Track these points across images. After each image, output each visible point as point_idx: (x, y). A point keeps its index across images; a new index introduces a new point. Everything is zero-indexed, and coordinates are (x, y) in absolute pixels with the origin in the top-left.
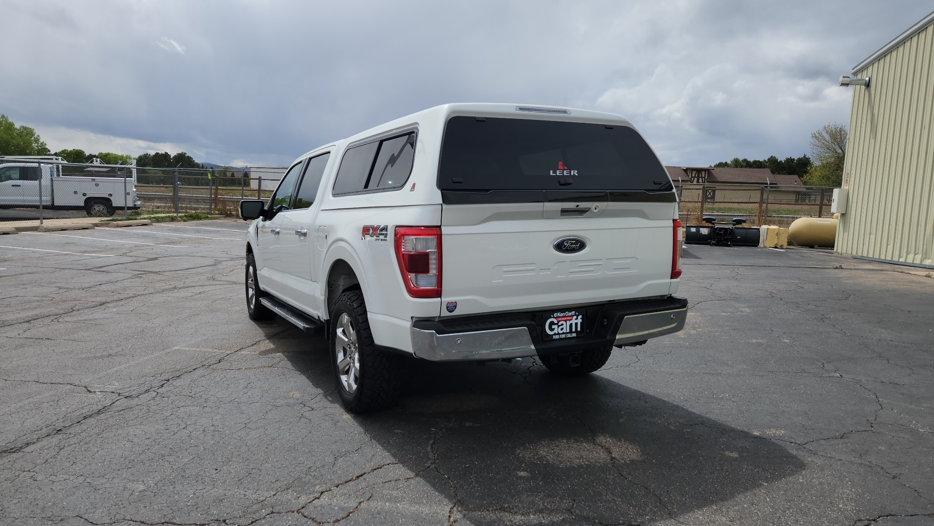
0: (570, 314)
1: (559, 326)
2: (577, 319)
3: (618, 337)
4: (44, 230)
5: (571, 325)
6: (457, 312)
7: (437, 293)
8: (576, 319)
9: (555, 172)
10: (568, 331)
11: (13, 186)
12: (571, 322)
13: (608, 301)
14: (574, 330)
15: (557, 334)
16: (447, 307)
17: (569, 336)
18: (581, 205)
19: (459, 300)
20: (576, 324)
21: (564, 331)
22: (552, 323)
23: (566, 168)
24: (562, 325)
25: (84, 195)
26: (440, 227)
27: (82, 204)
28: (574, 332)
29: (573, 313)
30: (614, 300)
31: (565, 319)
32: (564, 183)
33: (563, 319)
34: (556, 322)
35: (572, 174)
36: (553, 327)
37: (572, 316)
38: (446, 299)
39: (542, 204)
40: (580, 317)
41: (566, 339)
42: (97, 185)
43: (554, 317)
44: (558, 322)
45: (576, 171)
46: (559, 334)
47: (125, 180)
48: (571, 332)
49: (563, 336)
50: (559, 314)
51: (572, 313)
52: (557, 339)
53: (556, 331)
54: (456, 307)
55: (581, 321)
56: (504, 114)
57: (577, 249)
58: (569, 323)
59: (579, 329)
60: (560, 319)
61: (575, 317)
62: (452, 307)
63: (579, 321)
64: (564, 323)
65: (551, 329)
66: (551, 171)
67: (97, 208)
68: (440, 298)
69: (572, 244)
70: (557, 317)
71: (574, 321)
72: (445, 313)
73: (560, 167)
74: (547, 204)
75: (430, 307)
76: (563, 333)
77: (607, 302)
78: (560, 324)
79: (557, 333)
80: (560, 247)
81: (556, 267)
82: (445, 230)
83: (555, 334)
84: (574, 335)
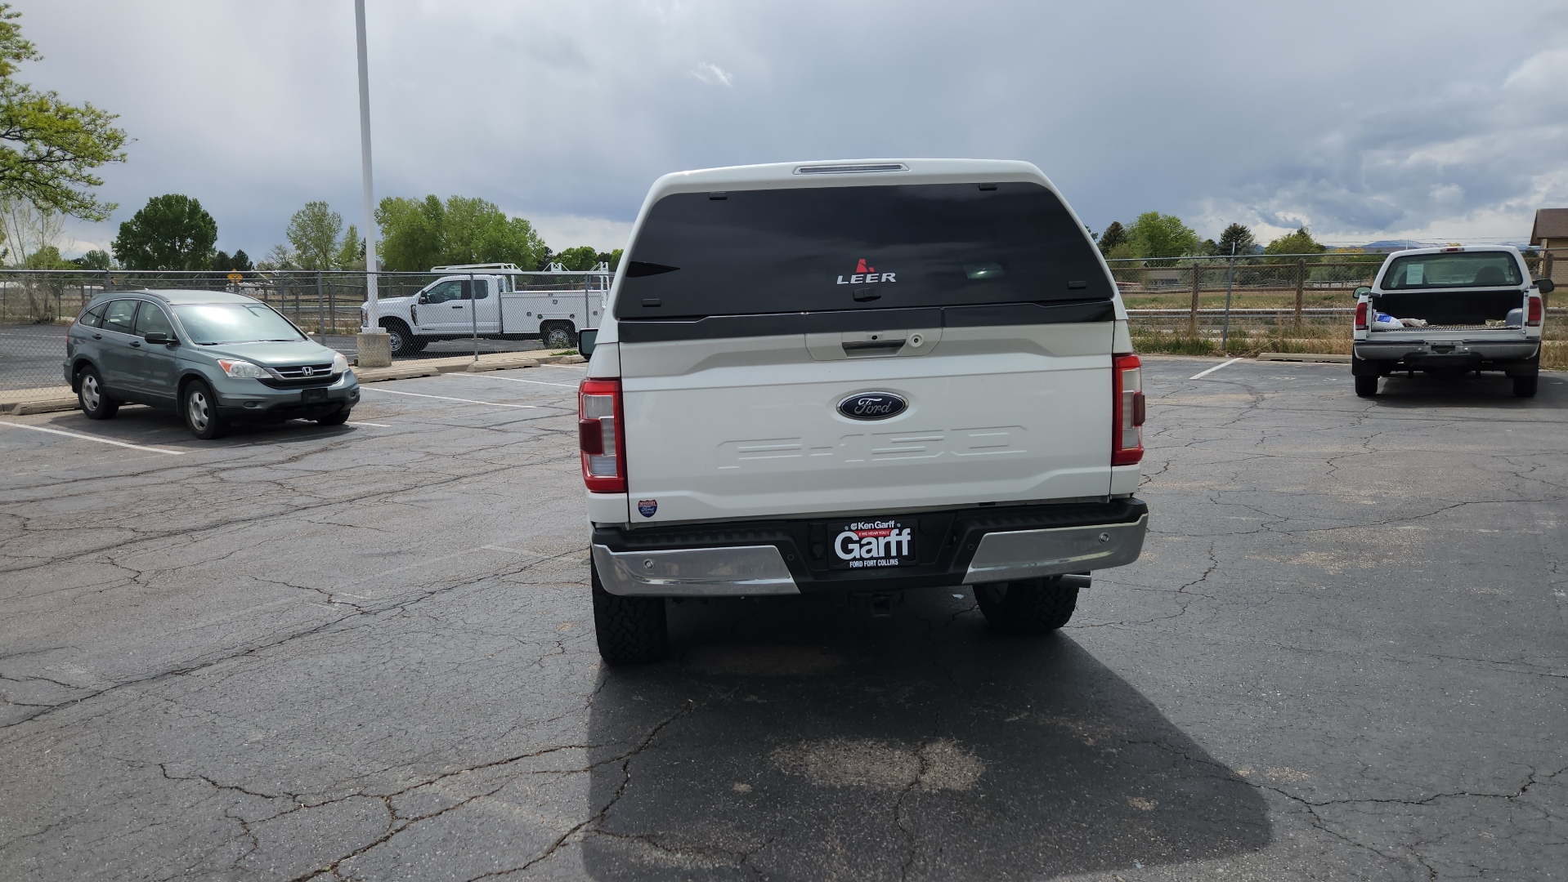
0: (885, 525)
1: (861, 546)
2: (900, 534)
3: (970, 570)
4: (474, 370)
5: (888, 545)
6: (659, 517)
7: (620, 484)
8: (897, 535)
9: (847, 278)
10: (882, 554)
11: (453, 308)
12: (887, 539)
13: (981, 504)
14: (894, 553)
15: (858, 560)
16: (640, 509)
17: (883, 563)
18: (882, 335)
19: (661, 498)
20: (899, 544)
21: (874, 554)
22: (847, 541)
23: (872, 269)
24: (869, 543)
25: (540, 317)
26: (618, 380)
27: (538, 331)
28: (894, 558)
29: (892, 523)
30: (994, 503)
31: (876, 533)
32: (867, 296)
33: (871, 533)
34: (855, 537)
35: (884, 280)
36: (851, 546)
37: (890, 529)
38: (636, 495)
39: (801, 336)
40: (908, 530)
41: (877, 567)
42: (555, 302)
43: (850, 530)
44: (861, 538)
45: (893, 275)
46: (861, 559)
47: (587, 292)
48: (888, 556)
49: (871, 563)
50: (860, 525)
51: (890, 523)
52: (858, 568)
53: (856, 554)
54: (655, 508)
55: (909, 538)
56: (768, 182)
57: (885, 413)
58: (882, 541)
59: (905, 552)
60: (865, 534)
61: (897, 531)
62: (649, 508)
63: (905, 537)
64: (873, 540)
65: (847, 551)
66: (840, 278)
67: (558, 335)
68: (626, 494)
69: (874, 403)
70: (857, 529)
71: (893, 538)
72: (638, 518)
73: (861, 268)
74: (810, 336)
75: (613, 508)
76: (872, 558)
77: (979, 506)
78: (864, 541)
79: (858, 557)
80: (850, 409)
81: (842, 445)
82: (627, 385)
83: (854, 559)
84: (894, 562)
